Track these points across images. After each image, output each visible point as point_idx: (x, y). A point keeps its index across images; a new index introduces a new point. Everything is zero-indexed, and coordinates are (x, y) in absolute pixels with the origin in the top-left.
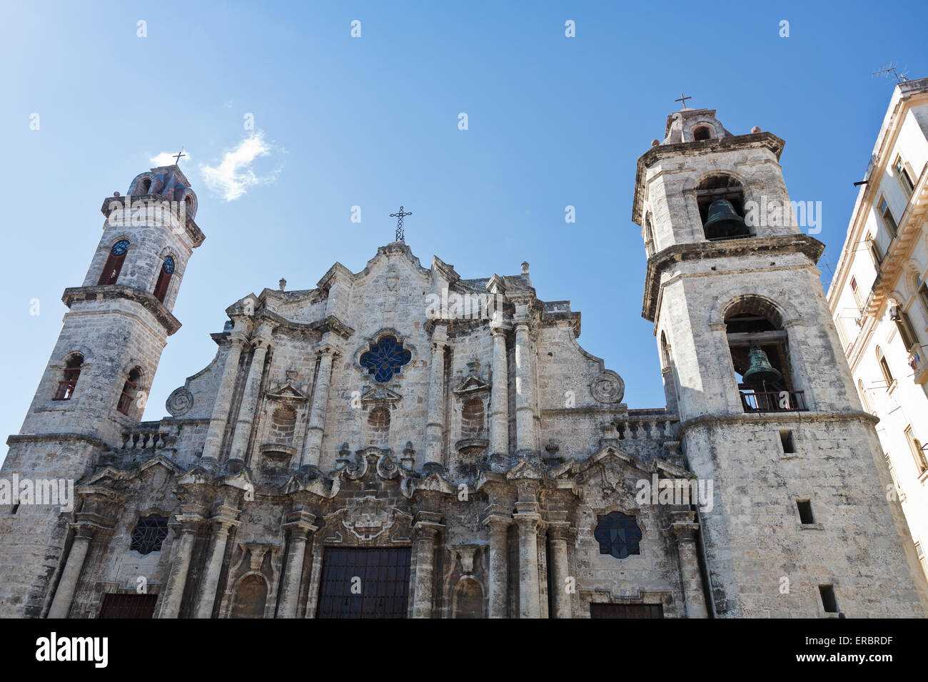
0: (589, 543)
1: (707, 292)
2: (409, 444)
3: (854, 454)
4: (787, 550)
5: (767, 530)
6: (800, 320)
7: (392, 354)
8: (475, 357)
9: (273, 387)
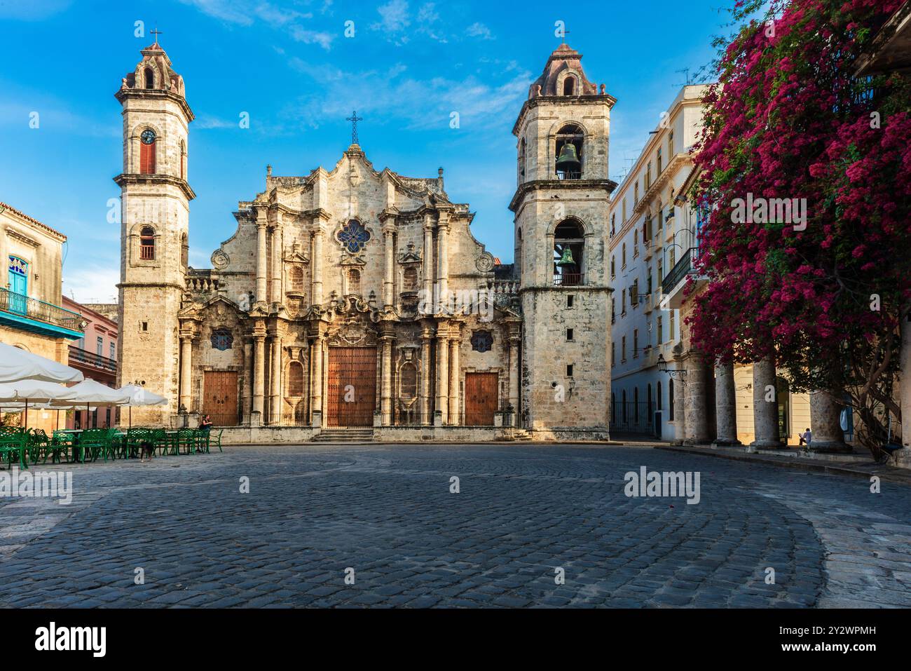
0: (468, 345)
1: (549, 212)
2: (372, 292)
3: (598, 308)
4: (558, 351)
5: (552, 342)
6: (593, 234)
7: (358, 233)
8: (411, 240)
9: (287, 255)
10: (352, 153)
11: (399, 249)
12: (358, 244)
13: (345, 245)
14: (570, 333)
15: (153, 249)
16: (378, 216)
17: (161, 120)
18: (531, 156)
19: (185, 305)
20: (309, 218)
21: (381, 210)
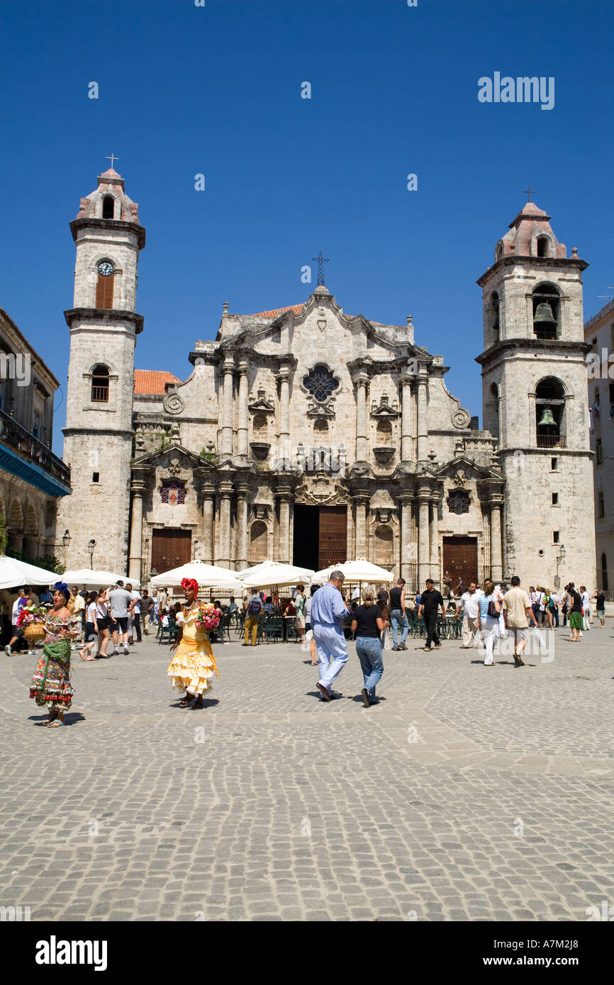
0: (446, 508)
1: (530, 371)
3: (581, 472)
4: (544, 516)
5: (537, 507)
6: (573, 395)
7: (324, 381)
8: (385, 392)
9: (252, 403)
10: (321, 296)
11: (371, 400)
12: (326, 393)
13: (311, 392)
14: (555, 497)
15: (106, 391)
16: (348, 363)
17: (122, 251)
18: (508, 312)
19: (137, 455)
20: (275, 362)
21: (352, 358)
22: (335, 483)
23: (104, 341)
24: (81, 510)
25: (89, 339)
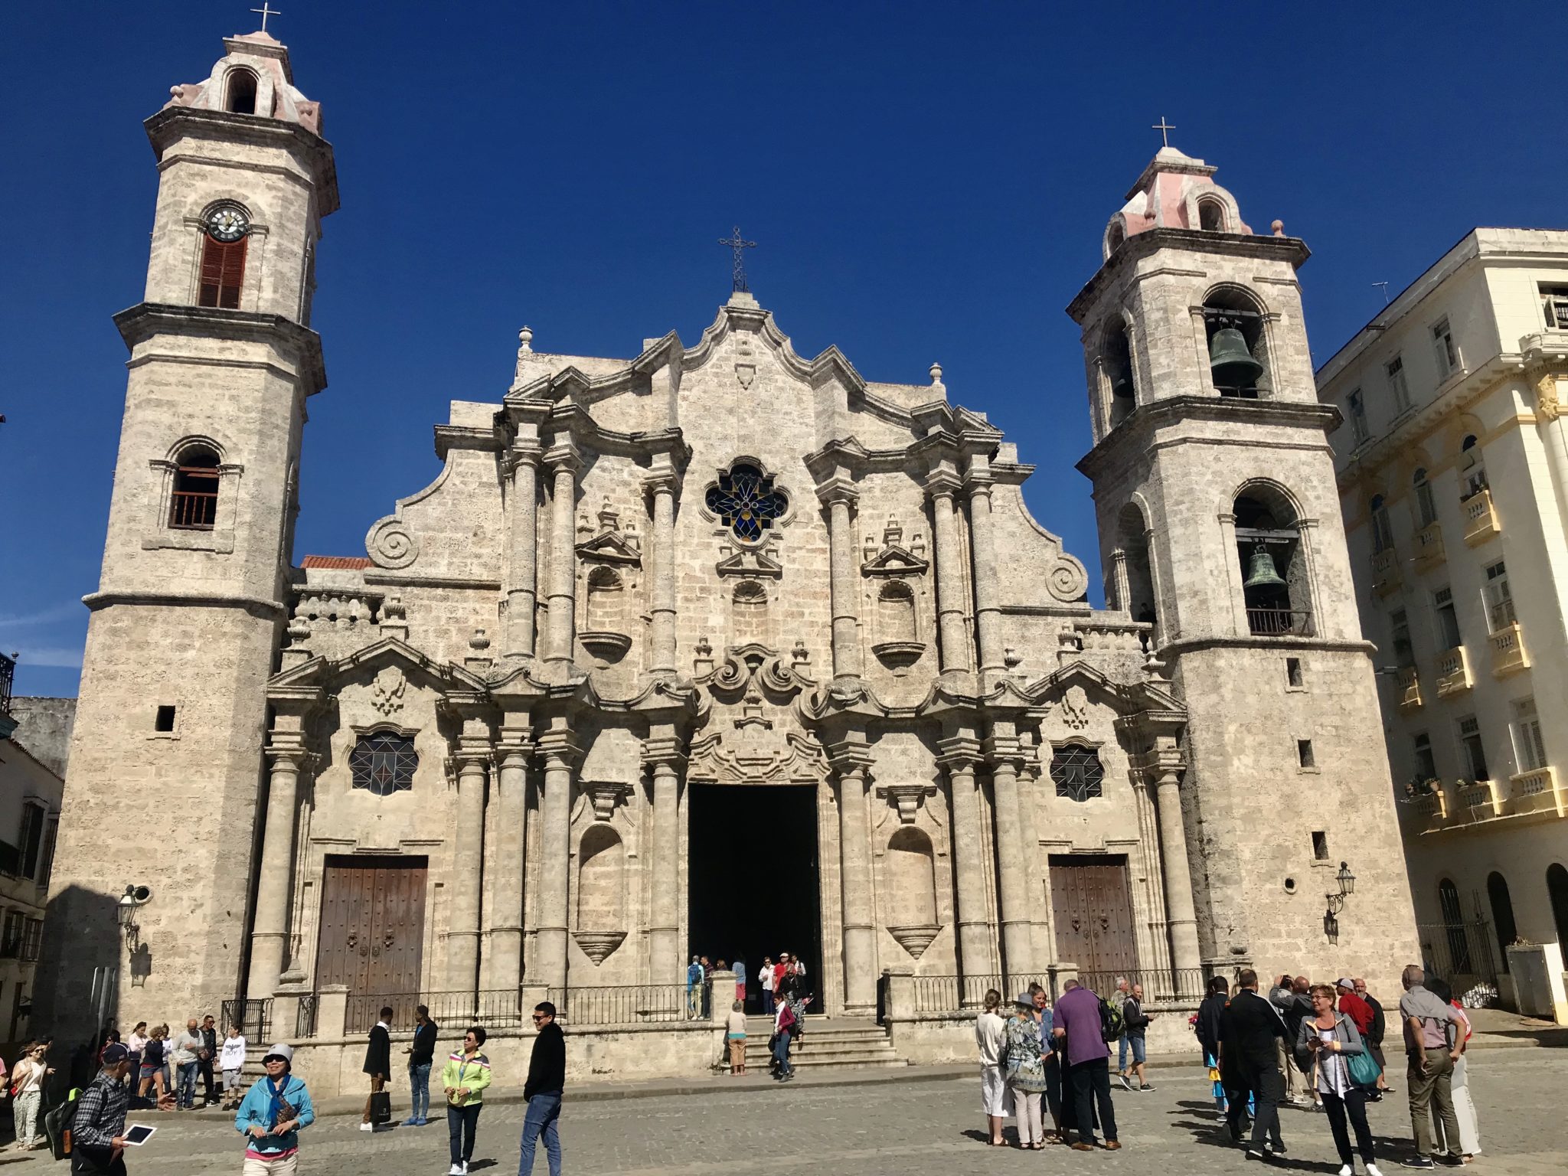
0: (1048, 781)
2: (802, 641)
6: (1317, 521)
7: (754, 498)
8: (892, 519)
9: (585, 539)
10: (741, 314)
11: (863, 539)
12: (759, 524)
13: (726, 522)
14: (1304, 748)
15: (213, 503)
16: (807, 459)
17: (269, 188)
18: (1155, 346)
19: (289, 662)
20: (640, 450)
21: (814, 445)
22: (786, 730)
23: (211, 386)
24: (116, 807)
25: (172, 380)
